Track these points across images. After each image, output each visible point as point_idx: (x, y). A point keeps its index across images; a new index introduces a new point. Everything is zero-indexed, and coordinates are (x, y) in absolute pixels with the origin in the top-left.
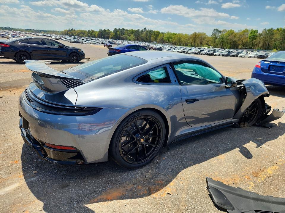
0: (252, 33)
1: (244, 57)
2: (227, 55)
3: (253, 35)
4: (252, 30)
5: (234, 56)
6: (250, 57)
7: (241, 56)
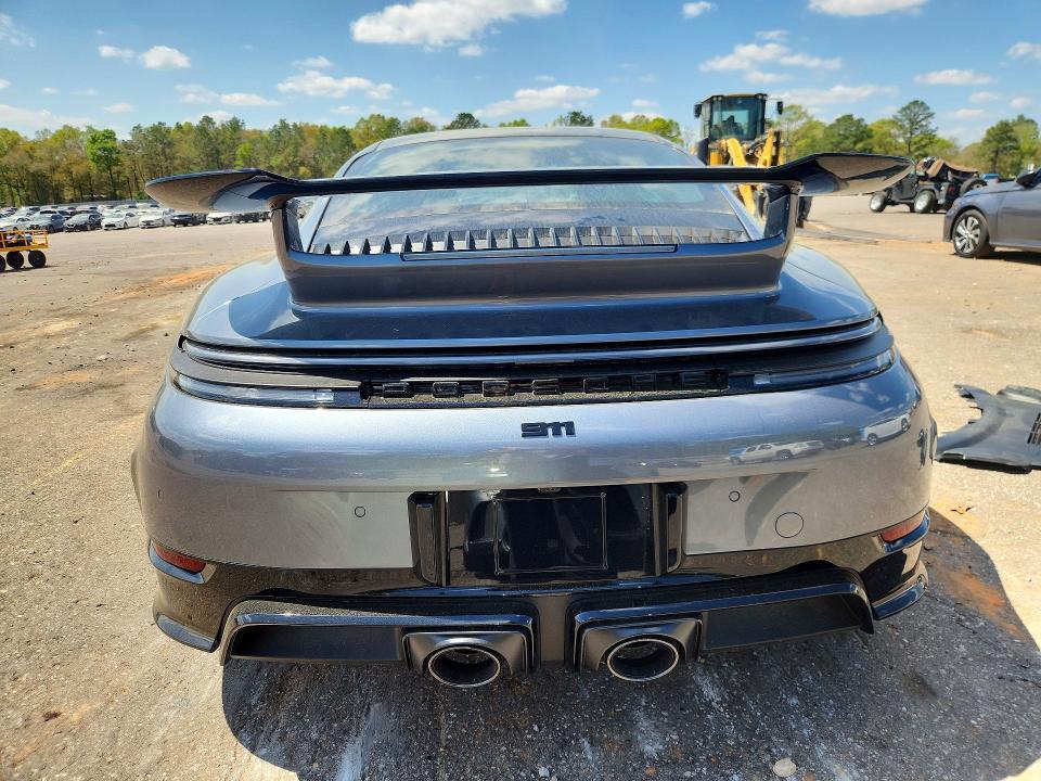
0: (94, 140)
1: (126, 227)
2: (51, 226)
3: (105, 149)
4: (90, 129)
5: (81, 228)
6: (149, 225)
7: (114, 226)
